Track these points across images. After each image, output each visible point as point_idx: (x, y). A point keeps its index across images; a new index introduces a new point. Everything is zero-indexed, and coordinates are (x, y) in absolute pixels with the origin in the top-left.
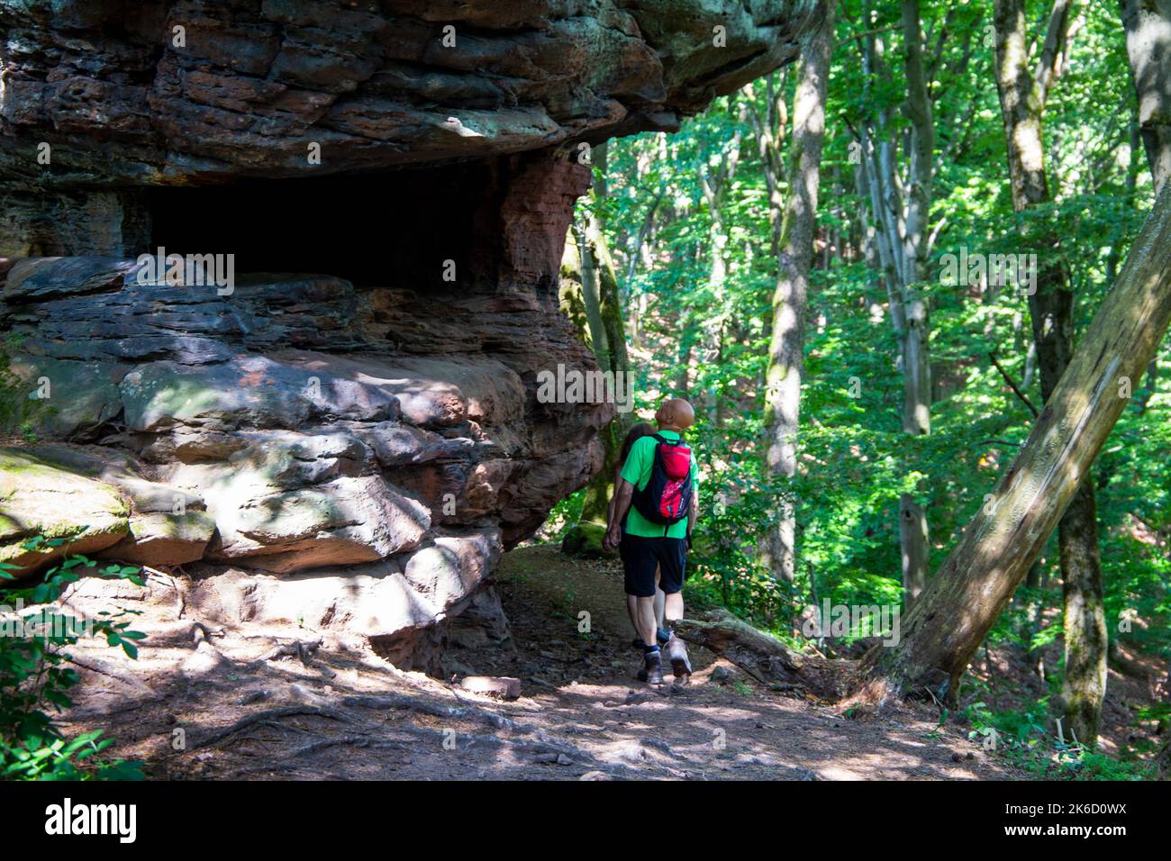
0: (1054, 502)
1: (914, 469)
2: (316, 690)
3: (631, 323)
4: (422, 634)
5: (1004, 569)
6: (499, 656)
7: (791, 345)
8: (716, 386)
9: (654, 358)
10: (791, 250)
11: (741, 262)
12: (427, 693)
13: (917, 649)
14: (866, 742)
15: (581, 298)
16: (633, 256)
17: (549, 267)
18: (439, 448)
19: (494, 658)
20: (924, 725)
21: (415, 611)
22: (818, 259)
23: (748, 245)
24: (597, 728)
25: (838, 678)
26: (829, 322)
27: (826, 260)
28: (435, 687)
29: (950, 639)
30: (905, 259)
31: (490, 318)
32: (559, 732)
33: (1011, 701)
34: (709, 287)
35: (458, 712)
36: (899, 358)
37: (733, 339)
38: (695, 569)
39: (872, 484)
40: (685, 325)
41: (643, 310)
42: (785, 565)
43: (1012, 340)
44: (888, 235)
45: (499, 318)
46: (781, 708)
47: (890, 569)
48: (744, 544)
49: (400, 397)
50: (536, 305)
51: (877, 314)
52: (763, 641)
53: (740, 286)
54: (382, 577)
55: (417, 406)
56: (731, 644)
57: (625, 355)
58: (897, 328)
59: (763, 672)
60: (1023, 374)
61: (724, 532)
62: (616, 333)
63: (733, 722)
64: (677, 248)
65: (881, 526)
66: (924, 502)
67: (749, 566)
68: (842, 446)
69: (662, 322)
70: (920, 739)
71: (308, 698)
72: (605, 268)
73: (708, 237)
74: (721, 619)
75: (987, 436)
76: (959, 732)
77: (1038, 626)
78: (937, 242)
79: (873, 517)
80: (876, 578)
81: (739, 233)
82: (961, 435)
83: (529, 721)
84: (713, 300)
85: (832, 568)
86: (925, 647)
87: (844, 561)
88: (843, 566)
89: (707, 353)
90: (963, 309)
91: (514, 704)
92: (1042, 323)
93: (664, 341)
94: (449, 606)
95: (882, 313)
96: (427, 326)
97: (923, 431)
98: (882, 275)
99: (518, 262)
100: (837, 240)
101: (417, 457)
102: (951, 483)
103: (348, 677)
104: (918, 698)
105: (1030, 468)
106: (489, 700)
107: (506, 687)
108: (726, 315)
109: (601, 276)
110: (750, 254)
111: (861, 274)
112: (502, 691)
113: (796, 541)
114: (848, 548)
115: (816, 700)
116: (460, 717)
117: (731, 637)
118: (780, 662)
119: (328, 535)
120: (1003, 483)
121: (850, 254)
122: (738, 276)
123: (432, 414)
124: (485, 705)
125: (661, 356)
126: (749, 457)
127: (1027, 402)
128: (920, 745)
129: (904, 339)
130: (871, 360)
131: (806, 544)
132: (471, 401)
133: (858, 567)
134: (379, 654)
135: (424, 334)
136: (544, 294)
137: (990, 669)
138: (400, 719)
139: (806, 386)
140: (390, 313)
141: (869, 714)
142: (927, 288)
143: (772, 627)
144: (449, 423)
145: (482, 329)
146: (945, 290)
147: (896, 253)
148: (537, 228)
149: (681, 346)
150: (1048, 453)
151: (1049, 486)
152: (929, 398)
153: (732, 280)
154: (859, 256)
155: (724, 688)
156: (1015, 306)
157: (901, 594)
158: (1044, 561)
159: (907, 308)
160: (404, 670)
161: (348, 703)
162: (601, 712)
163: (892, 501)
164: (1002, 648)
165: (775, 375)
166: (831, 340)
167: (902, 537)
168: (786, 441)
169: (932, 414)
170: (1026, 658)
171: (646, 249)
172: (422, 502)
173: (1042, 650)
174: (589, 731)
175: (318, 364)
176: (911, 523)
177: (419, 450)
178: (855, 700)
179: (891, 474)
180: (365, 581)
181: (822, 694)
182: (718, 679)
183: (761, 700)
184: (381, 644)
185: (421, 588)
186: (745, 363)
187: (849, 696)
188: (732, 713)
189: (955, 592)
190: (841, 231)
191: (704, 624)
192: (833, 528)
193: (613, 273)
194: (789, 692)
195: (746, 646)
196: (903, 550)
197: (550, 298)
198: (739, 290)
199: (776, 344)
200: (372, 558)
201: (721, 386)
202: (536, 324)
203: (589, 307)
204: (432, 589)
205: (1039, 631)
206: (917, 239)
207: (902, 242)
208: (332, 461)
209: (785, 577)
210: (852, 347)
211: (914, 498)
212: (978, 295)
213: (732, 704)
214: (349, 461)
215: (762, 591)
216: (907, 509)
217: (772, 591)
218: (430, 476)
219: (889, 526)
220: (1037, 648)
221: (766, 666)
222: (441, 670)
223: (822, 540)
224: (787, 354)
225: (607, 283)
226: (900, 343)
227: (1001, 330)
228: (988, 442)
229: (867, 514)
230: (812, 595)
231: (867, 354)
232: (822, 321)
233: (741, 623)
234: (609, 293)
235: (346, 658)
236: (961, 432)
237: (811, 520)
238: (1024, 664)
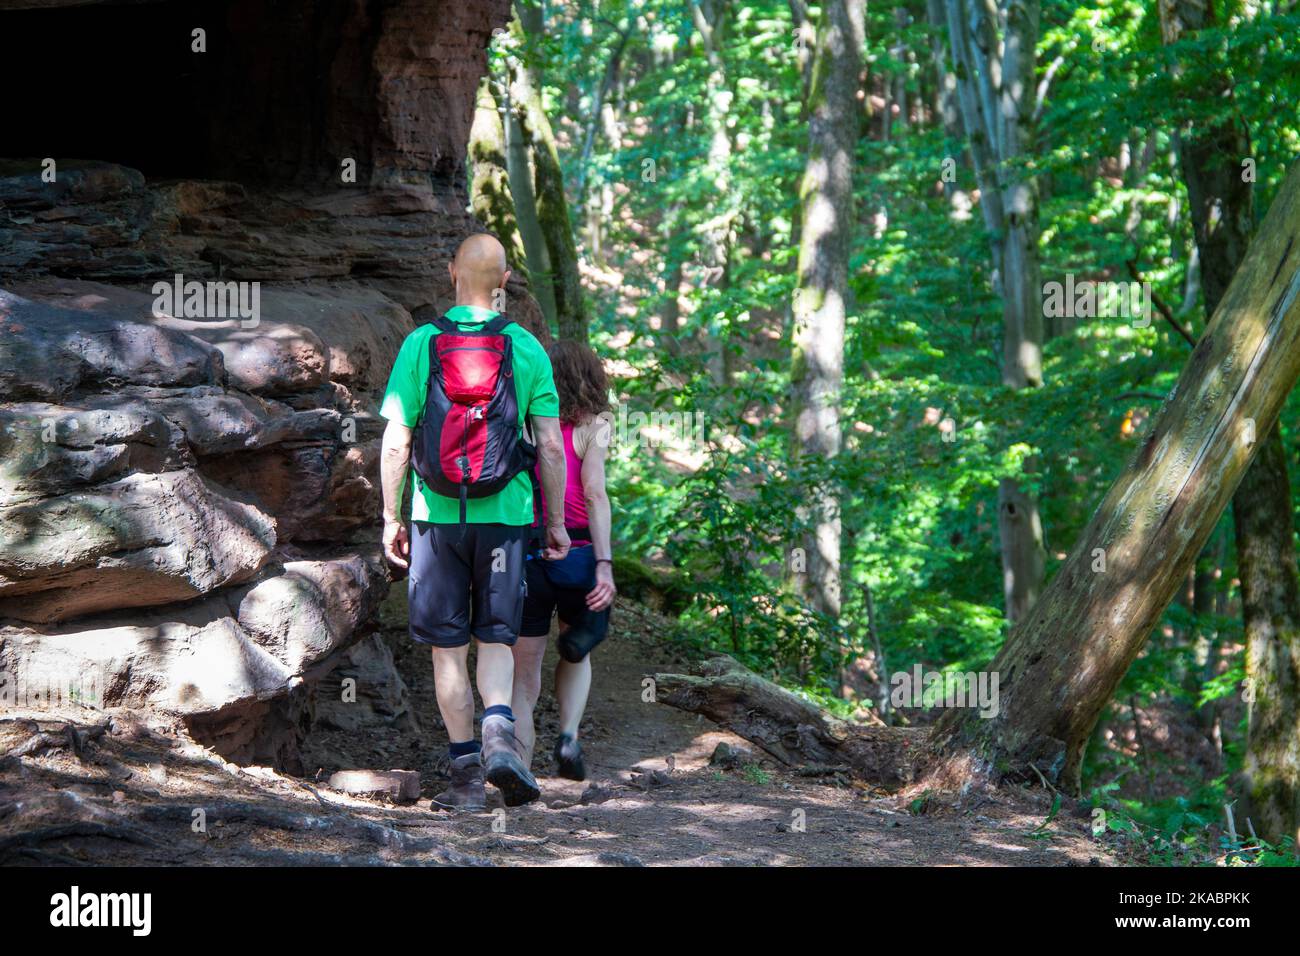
0: (1216, 481)
1: (1014, 440)
2: (101, 797)
3: (590, 229)
4: (266, 710)
5: (1143, 583)
6: (391, 740)
7: (830, 258)
8: (720, 320)
9: (625, 283)
10: (825, 112)
11: (756, 131)
12: (273, 797)
13: (1016, 708)
14: (941, 847)
15: (507, 192)
16: (591, 126)
17: (450, 145)
18: (286, 425)
19: (384, 743)
20: (1028, 820)
21: (254, 673)
22: (871, 125)
23: (766, 106)
24: (535, 840)
25: (900, 755)
26: (892, 220)
27: (885, 126)
28: (287, 787)
29: (1065, 691)
30: (1000, 121)
31: (363, 225)
32: (477, 847)
33: (1172, 785)
34: (708, 171)
35: (321, 824)
36: (996, 274)
37: (746, 251)
38: (689, 602)
39: (954, 465)
40: (672, 231)
41: (608, 208)
42: (827, 591)
43: (1167, 242)
44: (976, 86)
45: (375, 224)
46: (815, 801)
47: (986, 592)
48: (766, 561)
49: (222, 347)
50: (432, 203)
51: (962, 207)
52: (787, 703)
53: (754, 168)
54: (202, 624)
55: (249, 361)
56: (740, 708)
57: (577, 276)
58: (989, 228)
59: (788, 749)
60: (1183, 293)
61: (731, 543)
62: (562, 244)
63: (742, 824)
64: (657, 112)
65: (973, 529)
66: (1035, 489)
67: (772, 593)
68: (911, 408)
69: (637, 227)
70: (1020, 839)
71: (87, 812)
72: (542, 145)
73: (704, 94)
74: (723, 672)
75: (1126, 386)
76: (1080, 828)
77: (1212, 670)
78: (1049, 94)
79: (961, 516)
80: (966, 607)
81: (750, 87)
82: (1086, 387)
83: (431, 832)
84: (714, 191)
85: (898, 593)
86: (1029, 704)
87: (918, 582)
88: (917, 590)
89: (705, 272)
90: (1091, 195)
91: (412, 809)
92: (1207, 213)
93: (641, 256)
94: (308, 666)
95: (969, 205)
96: (263, 239)
97: (1031, 383)
98: (967, 146)
99: (403, 136)
100: (901, 95)
101: (253, 439)
102: (1073, 460)
103: (153, 776)
104: (1020, 781)
105: (1179, 432)
106: (373, 805)
107: (398, 784)
108: (733, 214)
109: (536, 158)
110: (769, 121)
111: (935, 146)
112: (393, 790)
113: (843, 555)
114: (921, 562)
115: (868, 788)
116: (324, 830)
117: (739, 698)
118: (813, 733)
119: (115, 562)
120: (1143, 454)
121: (920, 116)
122: (749, 153)
123: (273, 372)
124: (366, 811)
125: (636, 277)
126: (770, 429)
127: (1186, 336)
128: (1020, 849)
129: (1002, 243)
130: (951, 276)
131: (858, 557)
132: (333, 351)
133: (939, 590)
134: (199, 741)
135: (264, 251)
136: (445, 185)
137: (1139, 738)
138: (231, 837)
139: (854, 320)
140: (206, 220)
141: (946, 806)
142: (1032, 164)
143: (806, 683)
144: (300, 388)
145: (349, 241)
146: (1060, 167)
147: (987, 112)
148: (430, 83)
149: (667, 262)
150: (1206, 408)
151: (1208, 458)
152: (1041, 333)
153: (741, 160)
154: (935, 119)
155: (729, 775)
156: (1170, 189)
157: (1004, 629)
158: (1219, 573)
159: (1004, 195)
160: (241, 764)
161: (150, 816)
162: (543, 816)
163: (989, 490)
164: (1157, 706)
165: (804, 302)
166: (893, 248)
167: (1003, 545)
168: (825, 402)
169: (1045, 357)
170: (1195, 720)
171: (610, 115)
172: (262, 510)
173: (1217, 707)
174: (523, 844)
175: (90, 300)
176: (1016, 521)
177: (255, 430)
178: (925, 786)
179: (982, 448)
180: (178, 632)
181: (877, 780)
182: (723, 761)
183: (785, 791)
184: (202, 726)
185: (264, 639)
186: (761, 287)
187: (917, 780)
188: (740, 811)
189: (1072, 619)
190: (908, 81)
191: (698, 680)
192: (898, 532)
193: (555, 153)
194: (826, 777)
195: (762, 711)
196: (1005, 562)
197: (453, 192)
198: (751, 175)
199: (807, 256)
200: (185, 595)
201: (726, 322)
202: (433, 232)
203: (522, 206)
204: (281, 639)
205: (1211, 678)
206: (1017, 90)
207: (997, 93)
208: (119, 448)
209: (827, 608)
210: (924, 259)
211: (1021, 483)
212: (1117, 174)
213: (741, 799)
214: (146, 449)
215: (791, 630)
216: (1009, 501)
217: (805, 629)
218: (274, 468)
219: (986, 527)
220: (1209, 703)
221: (793, 740)
222: (299, 763)
223: (883, 551)
224: (823, 271)
225: (546, 169)
226: (995, 250)
227: (1151, 226)
228: (1127, 396)
229: (949, 510)
230: (870, 635)
231: (947, 268)
232: (881, 221)
233: (754, 677)
234: (549, 183)
235: (149, 748)
236: (1086, 383)
237: (866, 522)
238: (1191, 729)
